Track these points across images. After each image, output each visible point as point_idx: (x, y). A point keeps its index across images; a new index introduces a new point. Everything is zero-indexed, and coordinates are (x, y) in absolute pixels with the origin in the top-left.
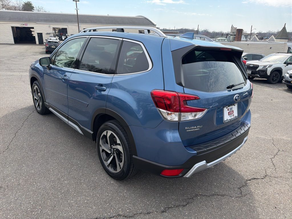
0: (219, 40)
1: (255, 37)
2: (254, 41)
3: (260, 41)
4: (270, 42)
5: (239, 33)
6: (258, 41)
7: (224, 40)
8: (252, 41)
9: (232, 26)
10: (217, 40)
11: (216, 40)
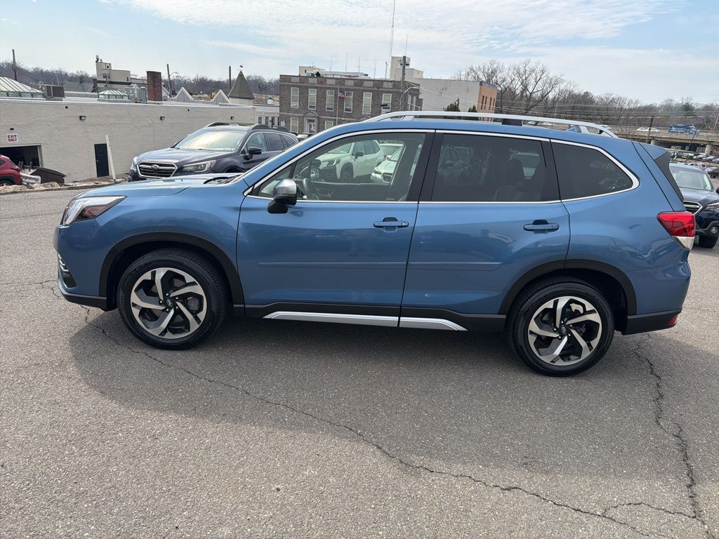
0: (109, 95)
1: (183, 92)
2: (184, 101)
3: (197, 102)
4: (222, 105)
5: (154, 82)
6: (192, 102)
7: (122, 97)
8: (178, 101)
9: (98, 59)
10: (103, 96)
11: (100, 96)
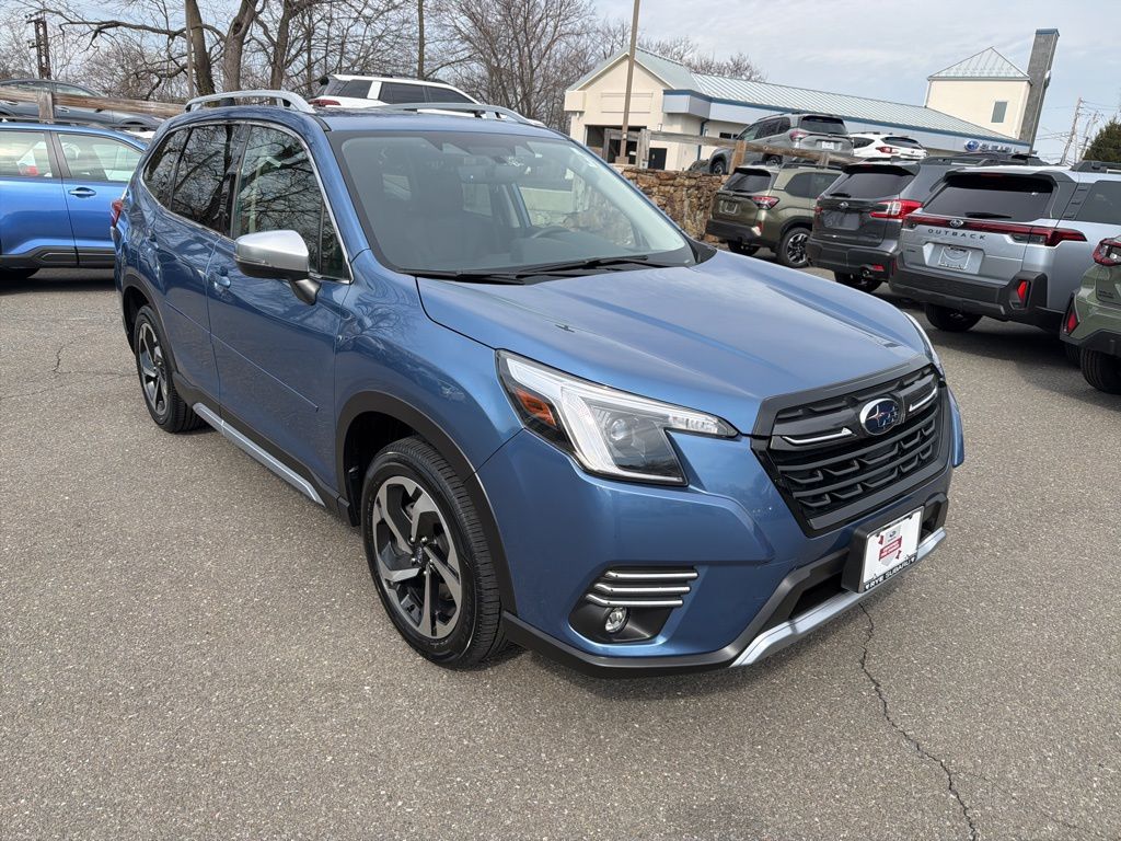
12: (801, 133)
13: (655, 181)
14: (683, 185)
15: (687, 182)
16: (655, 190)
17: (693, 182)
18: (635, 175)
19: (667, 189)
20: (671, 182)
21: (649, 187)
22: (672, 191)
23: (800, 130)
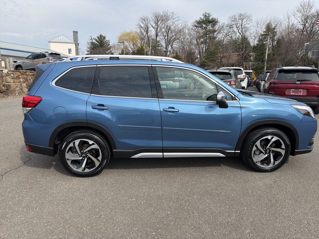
12: (51, 58)
13: (20, 74)
14: (29, 75)
15: (30, 74)
16: (21, 77)
17: (32, 74)
18: (12, 72)
19: (24, 76)
20: (25, 74)
21: (18, 76)
22: (26, 77)
23: (50, 57)
